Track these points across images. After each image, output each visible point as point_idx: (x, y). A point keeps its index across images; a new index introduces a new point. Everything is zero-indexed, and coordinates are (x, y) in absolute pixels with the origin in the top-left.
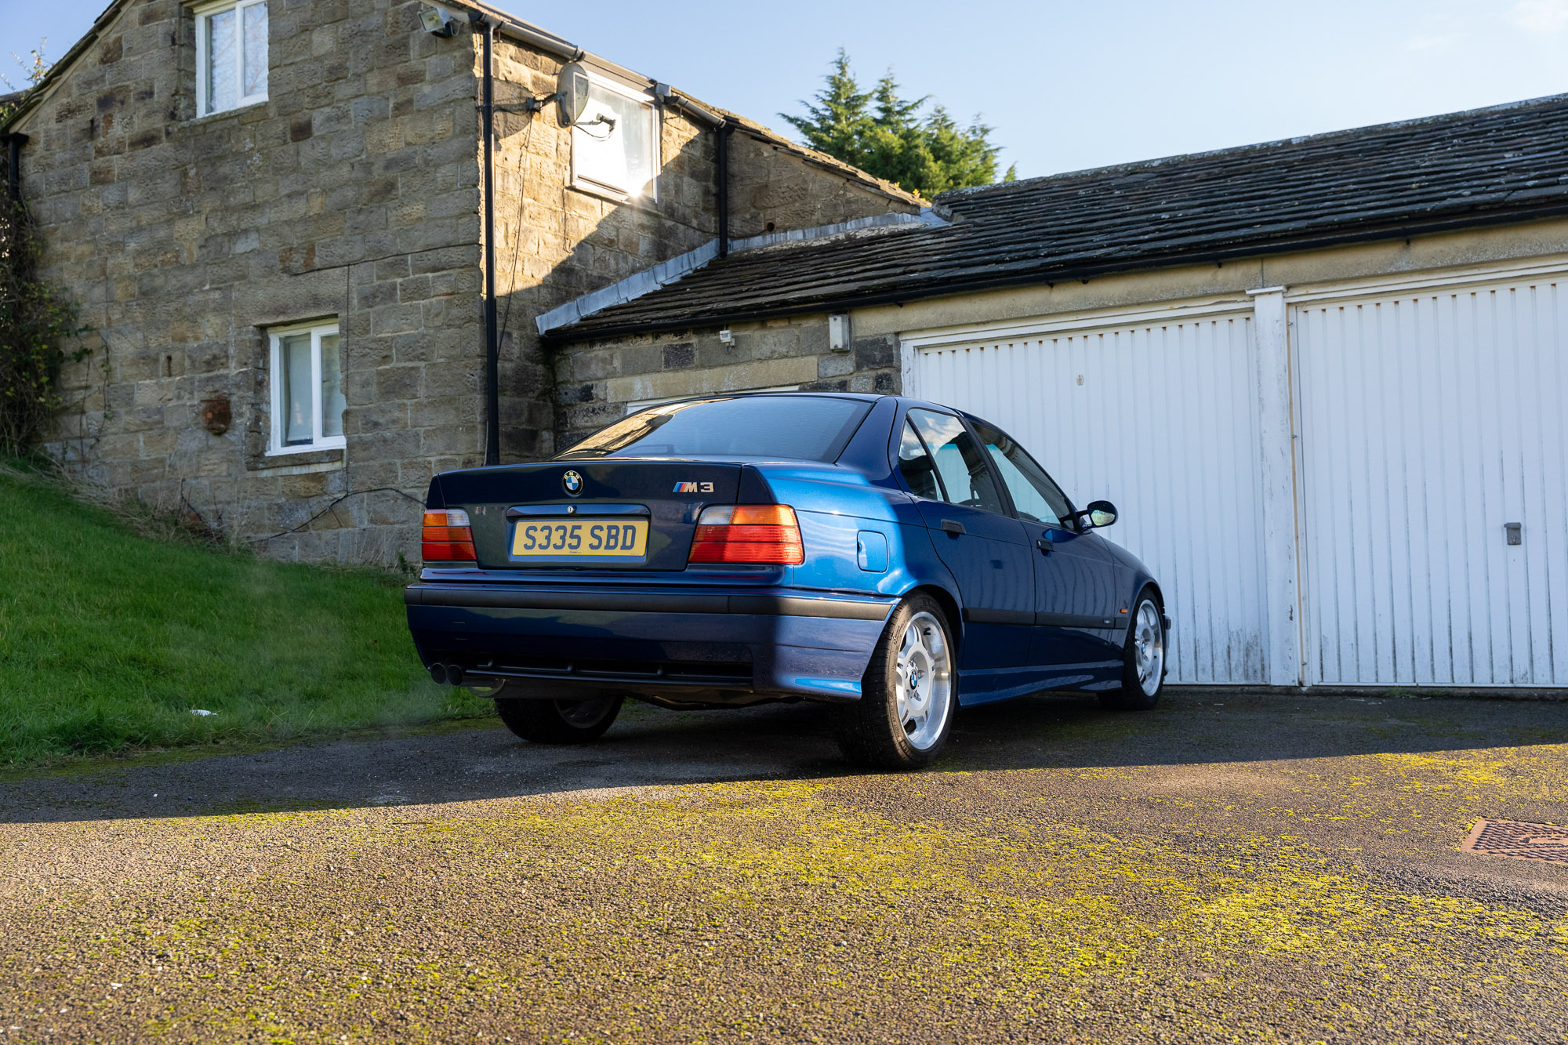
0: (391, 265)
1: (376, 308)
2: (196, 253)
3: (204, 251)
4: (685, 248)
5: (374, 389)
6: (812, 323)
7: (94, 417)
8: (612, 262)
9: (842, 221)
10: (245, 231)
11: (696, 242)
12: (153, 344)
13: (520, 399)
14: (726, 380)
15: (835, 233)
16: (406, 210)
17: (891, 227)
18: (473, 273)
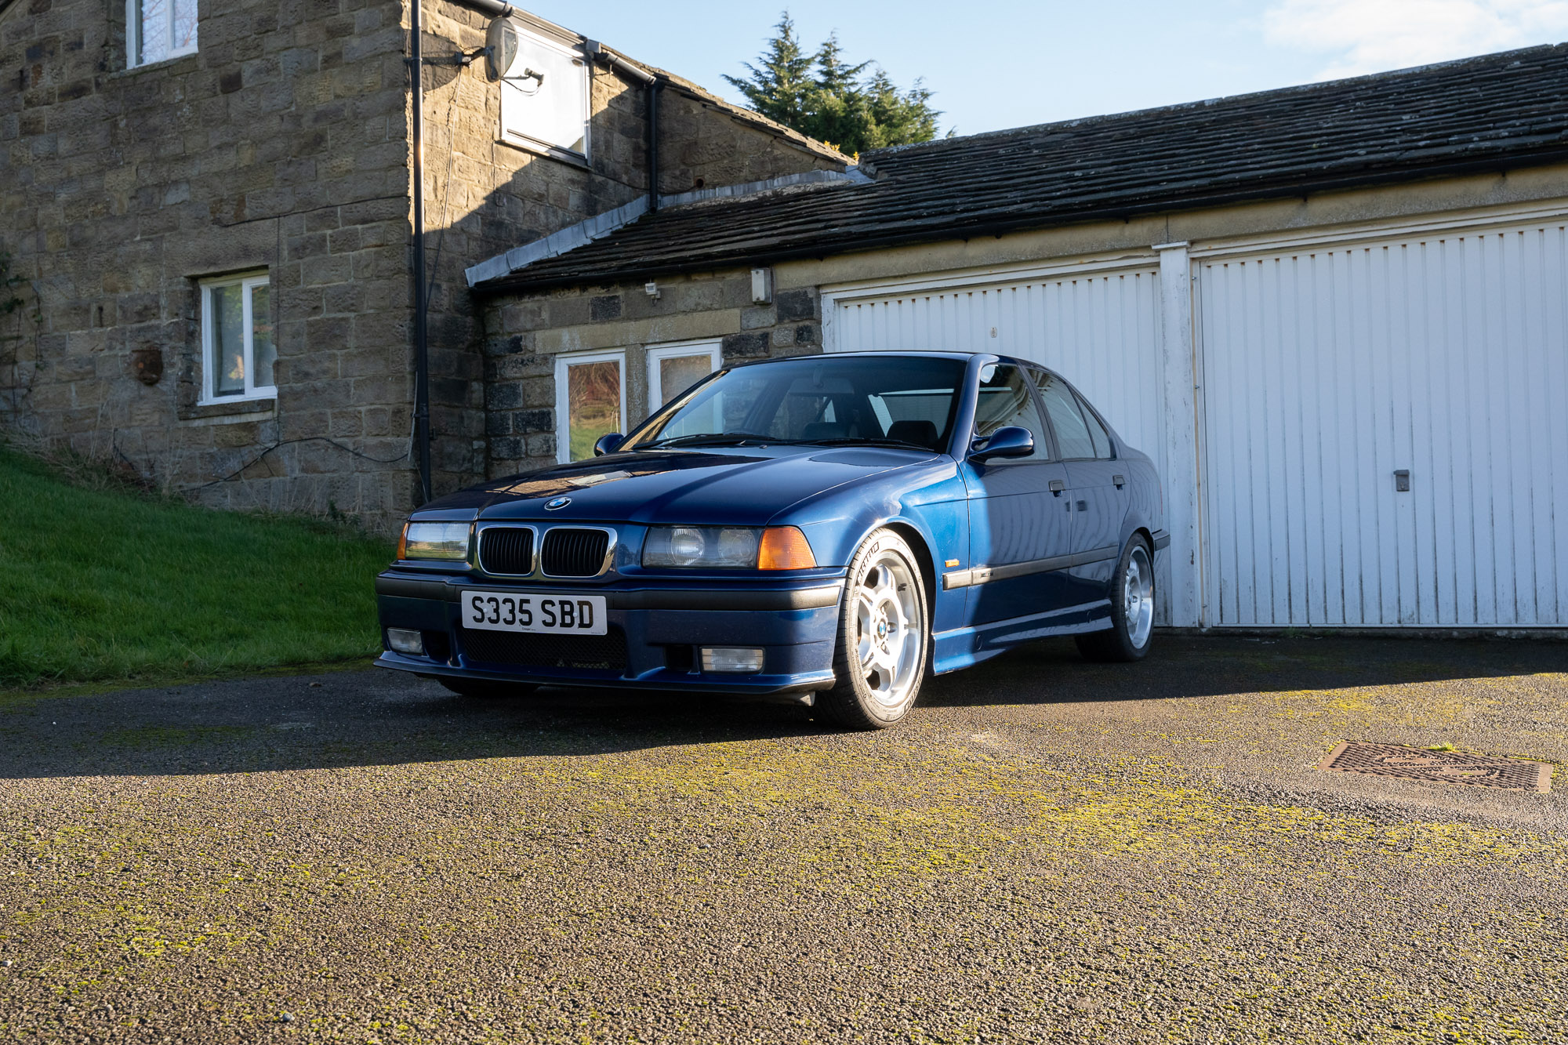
0: (321, 217)
1: (306, 259)
2: (126, 202)
3: (135, 202)
4: (615, 203)
5: (305, 339)
6: (736, 276)
7: (26, 367)
8: (542, 216)
9: (769, 178)
10: (176, 182)
11: (626, 197)
12: (84, 295)
13: (450, 351)
14: (652, 332)
15: (762, 190)
16: (335, 162)
17: (817, 184)
18: (402, 225)
